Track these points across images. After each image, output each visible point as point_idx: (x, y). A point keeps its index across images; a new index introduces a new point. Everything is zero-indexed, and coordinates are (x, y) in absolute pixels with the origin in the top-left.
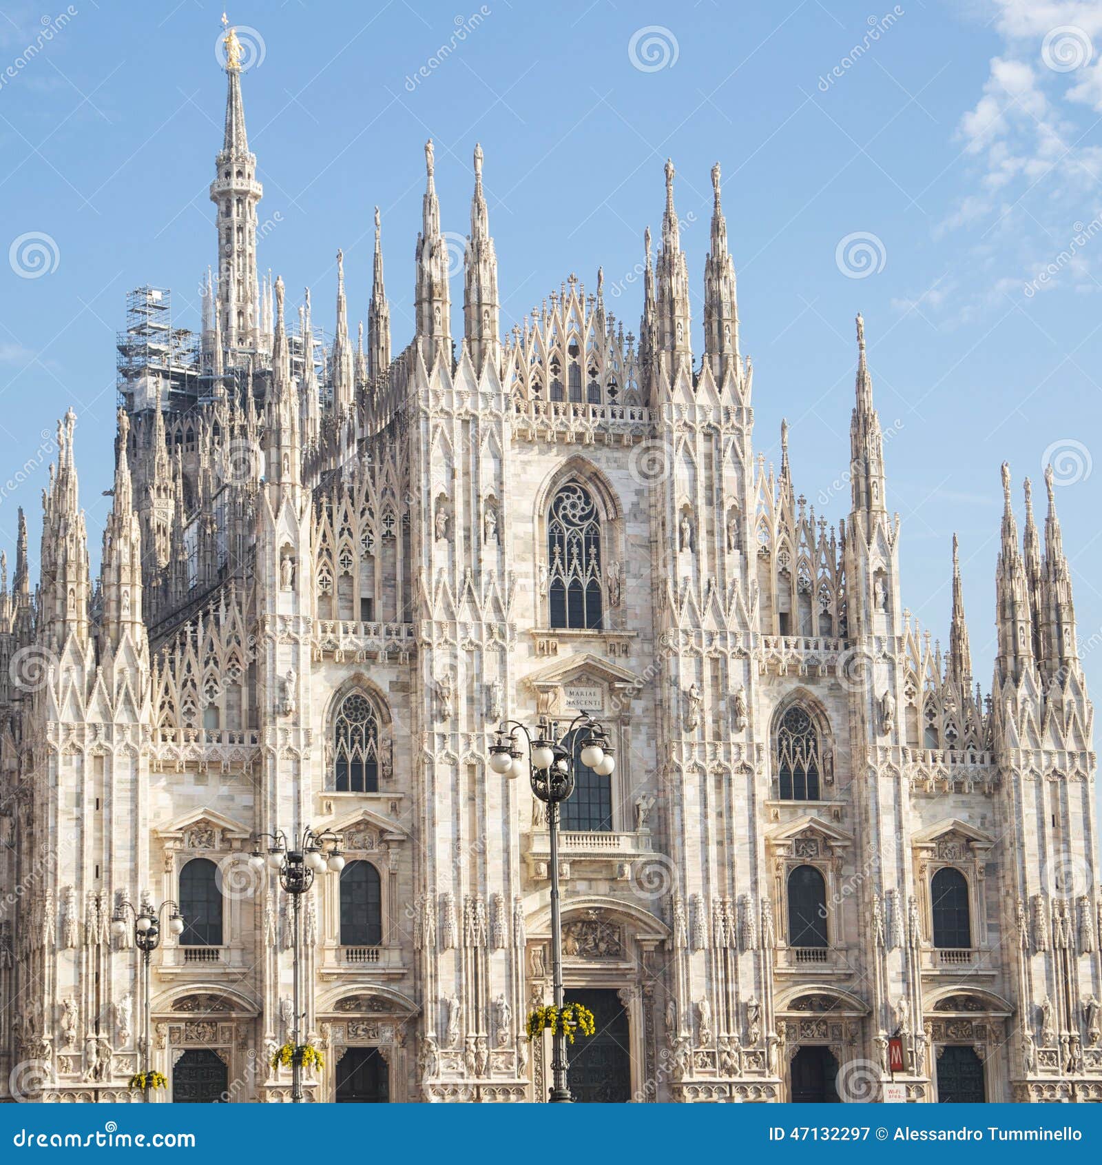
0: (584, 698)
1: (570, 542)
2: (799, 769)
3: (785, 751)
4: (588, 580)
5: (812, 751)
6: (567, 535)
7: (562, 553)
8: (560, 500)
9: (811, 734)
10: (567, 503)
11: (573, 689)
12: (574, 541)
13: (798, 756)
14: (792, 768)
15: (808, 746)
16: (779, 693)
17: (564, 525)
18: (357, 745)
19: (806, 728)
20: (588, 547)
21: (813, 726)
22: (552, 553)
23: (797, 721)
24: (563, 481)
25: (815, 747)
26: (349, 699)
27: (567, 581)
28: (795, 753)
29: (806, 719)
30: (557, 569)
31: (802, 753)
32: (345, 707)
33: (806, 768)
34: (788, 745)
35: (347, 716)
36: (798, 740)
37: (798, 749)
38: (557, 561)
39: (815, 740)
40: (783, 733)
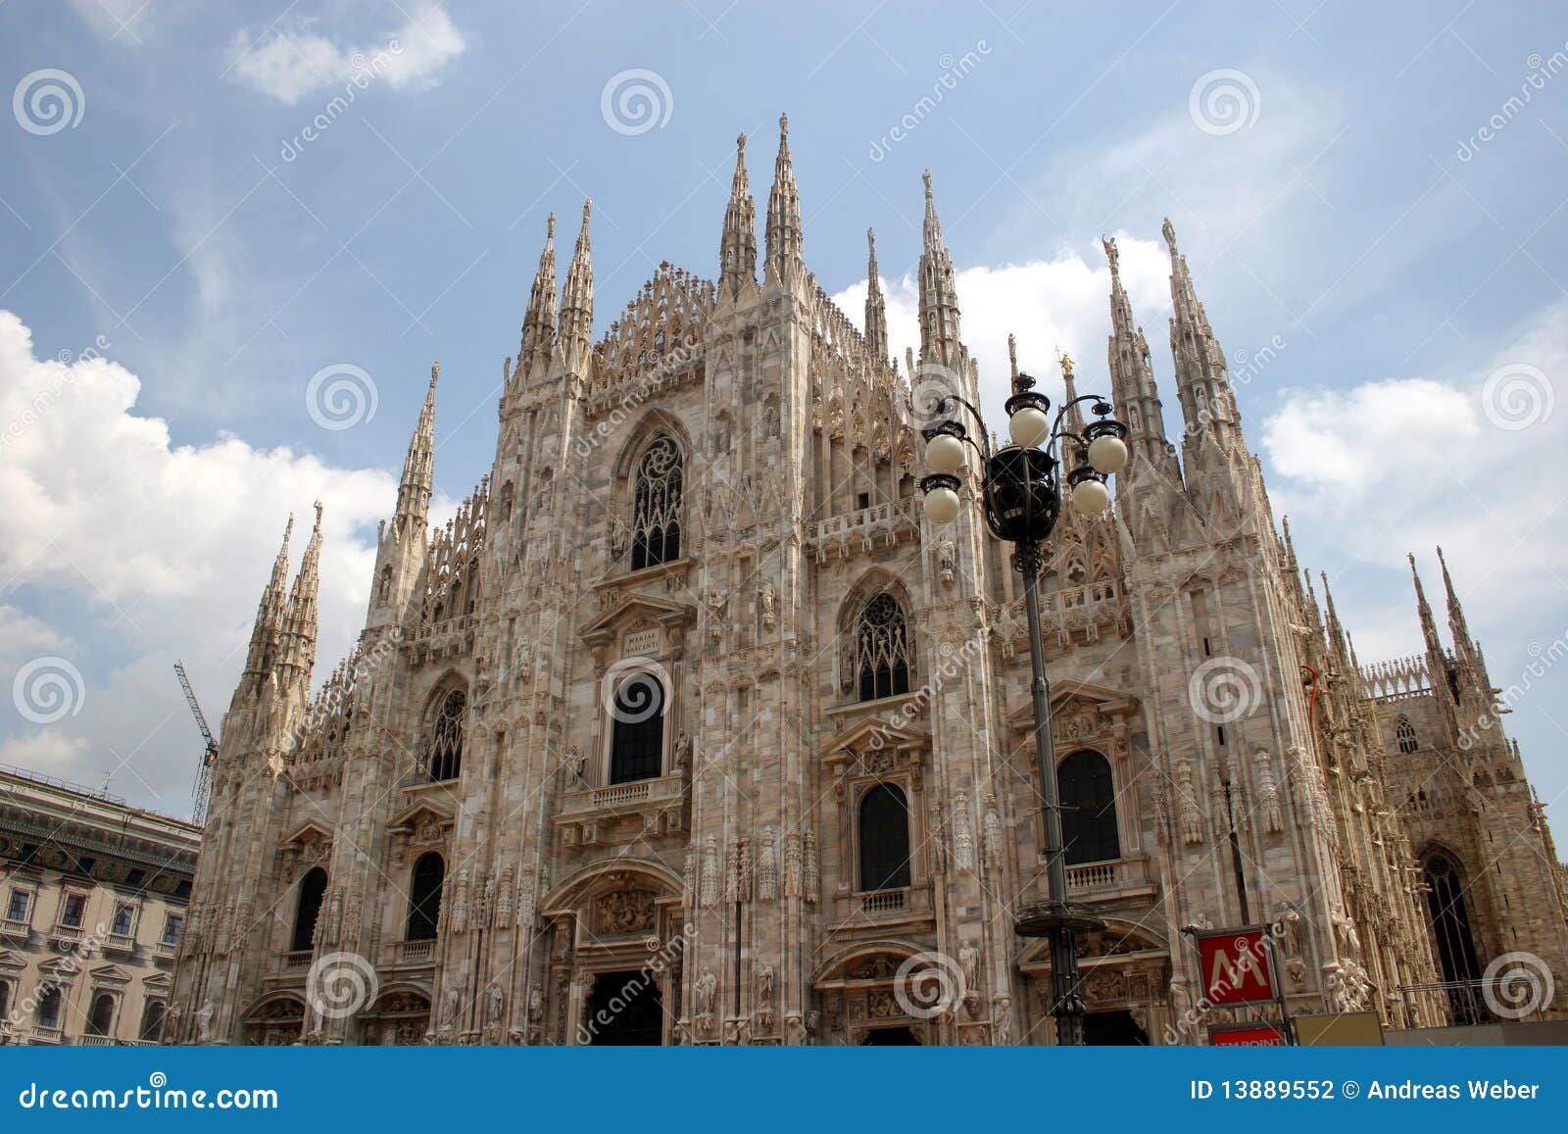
0: (644, 642)
1: (654, 496)
2: (883, 666)
3: (866, 648)
4: (667, 524)
5: (899, 640)
6: (651, 486)
7: (646, 508)
8: (649, 457)
9: (898, 620)
10: (654, 458)
11: (633, 636)
12: (659, 491)
13: (883, 650)
14: (874, 666)
15: (894, 636)
16: (848, 581)
17: (649, 479)
18: (451, 739)
19: (892, 615)
20: (670, 492)
21: (900, 611)
22: (637, 510)
23: (881, 610)
24: (649, 438)
25: (903, 634)
26: (451, 696)
27: (648, 532)
28: (878, 647)
29: (894, 605)
30: (641, 522)
31: (886, 646)
32: (447, 705)
33: (891, 662)
34: (870, 642)
35: (448, 713)
36: (882, 632)
37: (882, 643)
38: (641, 515)
39: (903, 628)
40: (866, 628)
